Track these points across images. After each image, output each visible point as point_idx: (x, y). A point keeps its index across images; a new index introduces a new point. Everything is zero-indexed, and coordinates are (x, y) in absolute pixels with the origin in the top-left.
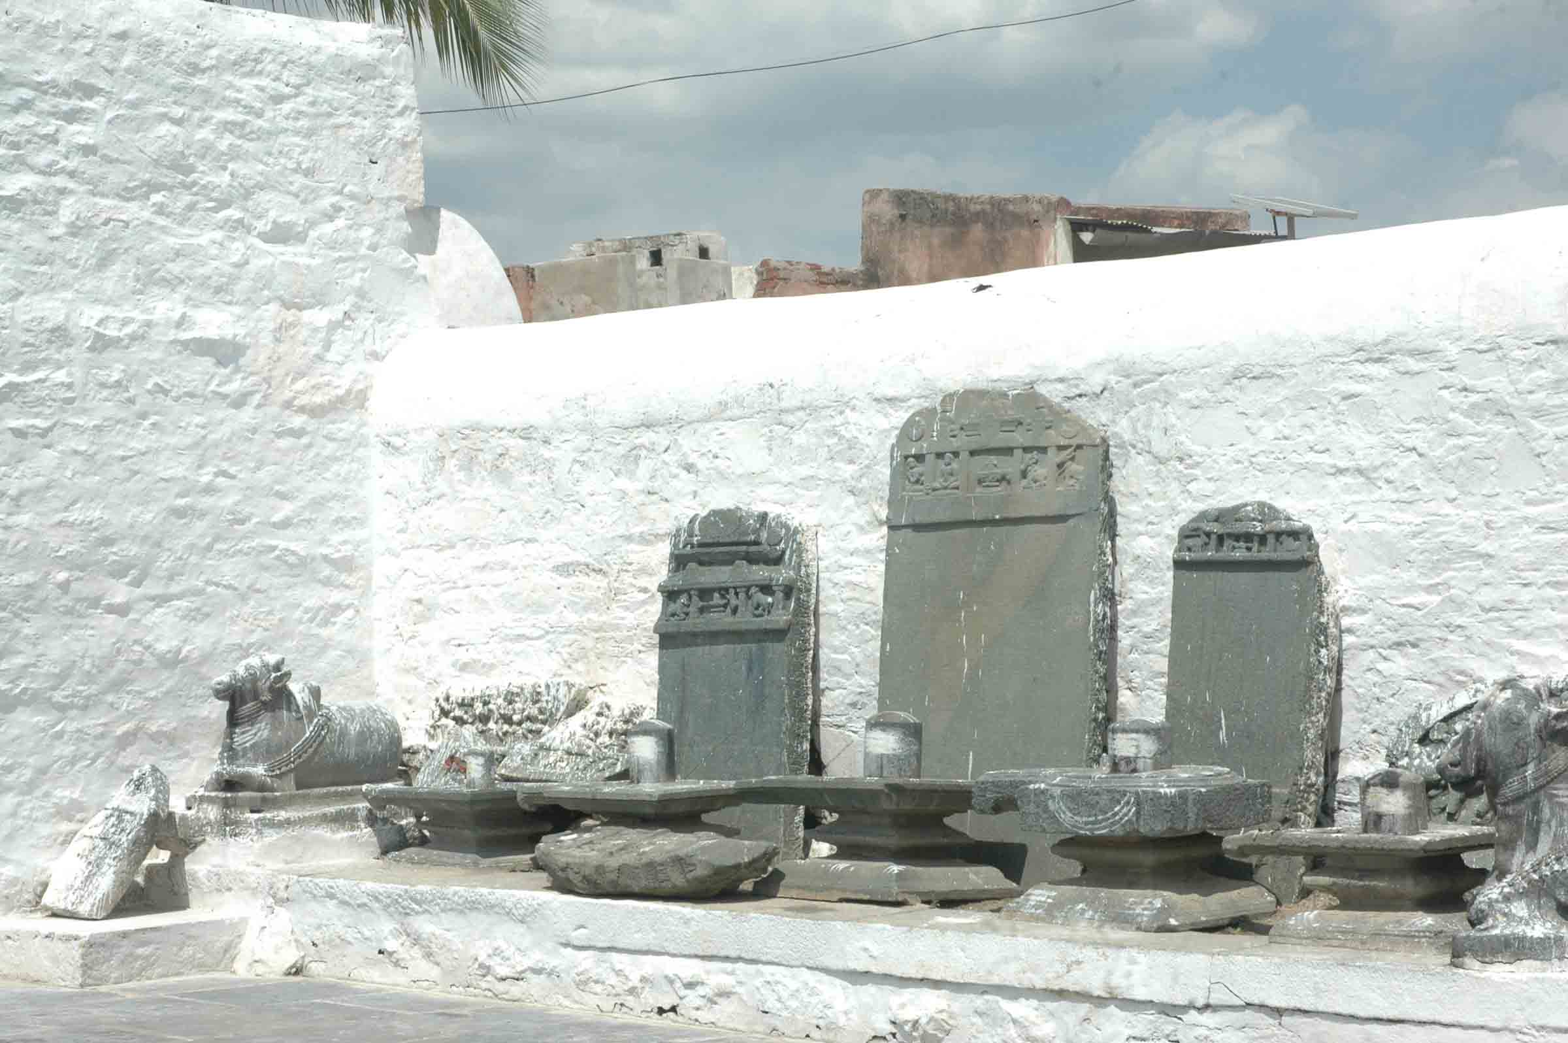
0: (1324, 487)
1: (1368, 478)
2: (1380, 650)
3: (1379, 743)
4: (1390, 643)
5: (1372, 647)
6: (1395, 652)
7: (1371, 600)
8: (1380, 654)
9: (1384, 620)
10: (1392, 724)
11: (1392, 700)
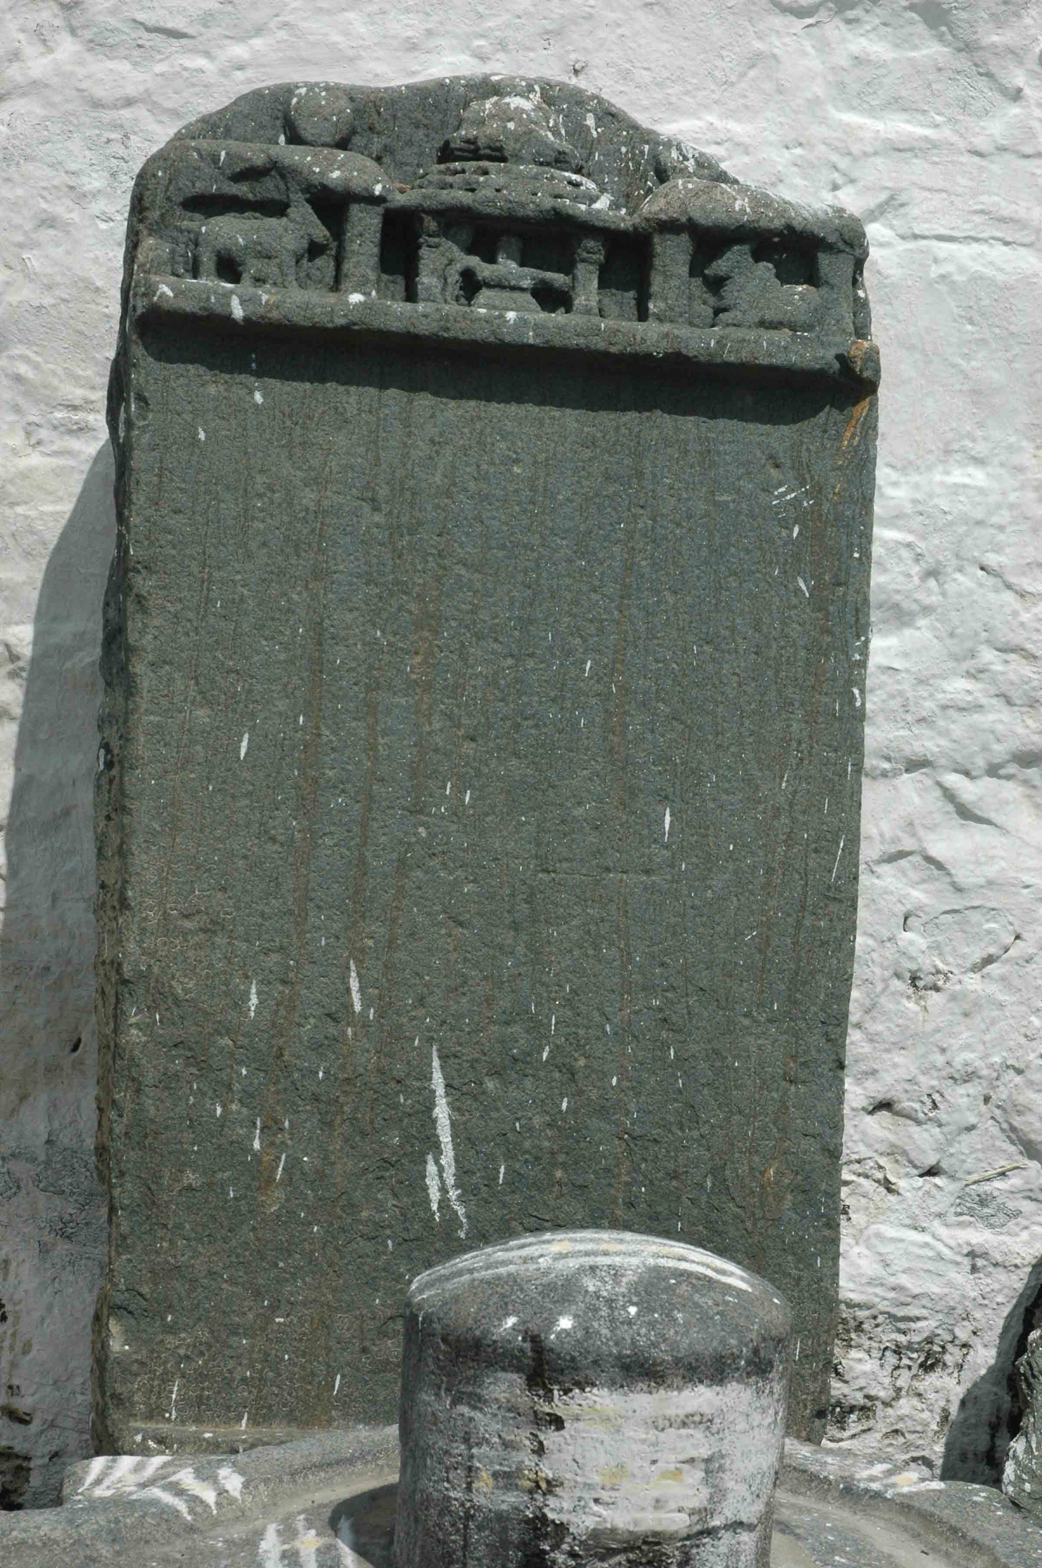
0: (756, 59)
1: (967, 48)
2: (953, 780)
3: (894, 1152)
4: (1000, 750)
5: (914, 765)
6: (1011, 791)
7: (933, 573)
8: (949, 795)
9: (988, 655)
10: (969, 1077)
11: (973, 982)
